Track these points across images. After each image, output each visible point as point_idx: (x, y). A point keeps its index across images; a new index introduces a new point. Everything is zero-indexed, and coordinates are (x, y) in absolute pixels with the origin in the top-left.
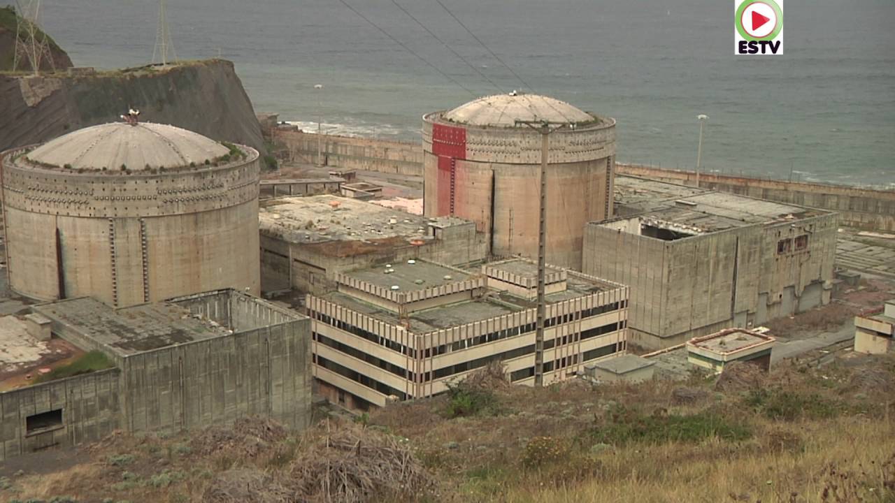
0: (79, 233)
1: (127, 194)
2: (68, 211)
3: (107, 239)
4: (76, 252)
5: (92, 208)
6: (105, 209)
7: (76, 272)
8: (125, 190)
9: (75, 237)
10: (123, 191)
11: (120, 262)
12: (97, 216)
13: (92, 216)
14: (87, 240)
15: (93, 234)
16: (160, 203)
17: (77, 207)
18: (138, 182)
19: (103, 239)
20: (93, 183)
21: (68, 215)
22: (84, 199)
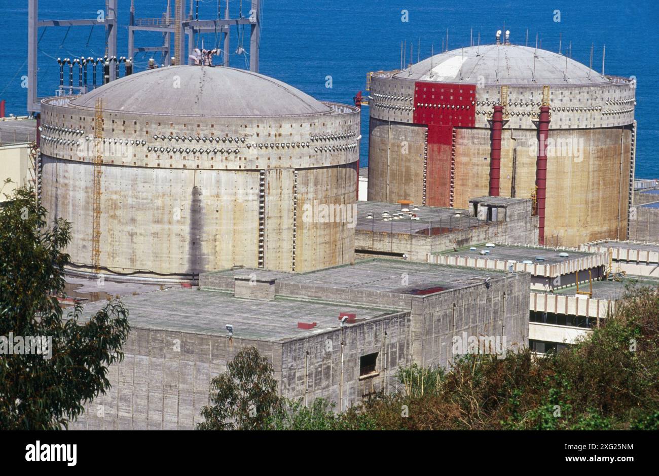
0: (223, 191)
1: (281, 141)
2: (212, 162)
3: (256, 197)
4: (217, 215)
5: (243, 159)
6: (257, 159)
7: (215, 240)
8: (280, 135)
9: (218, 196)
10: (278, 137)
11: (270, 225)
12: (248, 168)
13: (242, 168)
14: (233, 198)
15: (241, 191)
16: (312, 152)
17: (224, 158)
18: (294, 125)
19: (251, 197)
20: (246, 127)
21: (212, 169)
22: (233, 146)
